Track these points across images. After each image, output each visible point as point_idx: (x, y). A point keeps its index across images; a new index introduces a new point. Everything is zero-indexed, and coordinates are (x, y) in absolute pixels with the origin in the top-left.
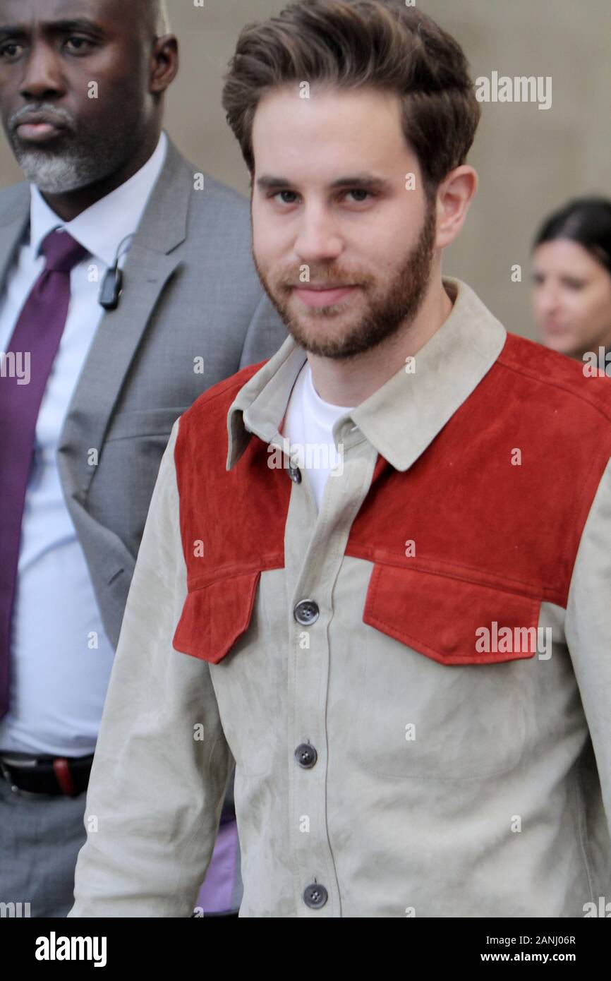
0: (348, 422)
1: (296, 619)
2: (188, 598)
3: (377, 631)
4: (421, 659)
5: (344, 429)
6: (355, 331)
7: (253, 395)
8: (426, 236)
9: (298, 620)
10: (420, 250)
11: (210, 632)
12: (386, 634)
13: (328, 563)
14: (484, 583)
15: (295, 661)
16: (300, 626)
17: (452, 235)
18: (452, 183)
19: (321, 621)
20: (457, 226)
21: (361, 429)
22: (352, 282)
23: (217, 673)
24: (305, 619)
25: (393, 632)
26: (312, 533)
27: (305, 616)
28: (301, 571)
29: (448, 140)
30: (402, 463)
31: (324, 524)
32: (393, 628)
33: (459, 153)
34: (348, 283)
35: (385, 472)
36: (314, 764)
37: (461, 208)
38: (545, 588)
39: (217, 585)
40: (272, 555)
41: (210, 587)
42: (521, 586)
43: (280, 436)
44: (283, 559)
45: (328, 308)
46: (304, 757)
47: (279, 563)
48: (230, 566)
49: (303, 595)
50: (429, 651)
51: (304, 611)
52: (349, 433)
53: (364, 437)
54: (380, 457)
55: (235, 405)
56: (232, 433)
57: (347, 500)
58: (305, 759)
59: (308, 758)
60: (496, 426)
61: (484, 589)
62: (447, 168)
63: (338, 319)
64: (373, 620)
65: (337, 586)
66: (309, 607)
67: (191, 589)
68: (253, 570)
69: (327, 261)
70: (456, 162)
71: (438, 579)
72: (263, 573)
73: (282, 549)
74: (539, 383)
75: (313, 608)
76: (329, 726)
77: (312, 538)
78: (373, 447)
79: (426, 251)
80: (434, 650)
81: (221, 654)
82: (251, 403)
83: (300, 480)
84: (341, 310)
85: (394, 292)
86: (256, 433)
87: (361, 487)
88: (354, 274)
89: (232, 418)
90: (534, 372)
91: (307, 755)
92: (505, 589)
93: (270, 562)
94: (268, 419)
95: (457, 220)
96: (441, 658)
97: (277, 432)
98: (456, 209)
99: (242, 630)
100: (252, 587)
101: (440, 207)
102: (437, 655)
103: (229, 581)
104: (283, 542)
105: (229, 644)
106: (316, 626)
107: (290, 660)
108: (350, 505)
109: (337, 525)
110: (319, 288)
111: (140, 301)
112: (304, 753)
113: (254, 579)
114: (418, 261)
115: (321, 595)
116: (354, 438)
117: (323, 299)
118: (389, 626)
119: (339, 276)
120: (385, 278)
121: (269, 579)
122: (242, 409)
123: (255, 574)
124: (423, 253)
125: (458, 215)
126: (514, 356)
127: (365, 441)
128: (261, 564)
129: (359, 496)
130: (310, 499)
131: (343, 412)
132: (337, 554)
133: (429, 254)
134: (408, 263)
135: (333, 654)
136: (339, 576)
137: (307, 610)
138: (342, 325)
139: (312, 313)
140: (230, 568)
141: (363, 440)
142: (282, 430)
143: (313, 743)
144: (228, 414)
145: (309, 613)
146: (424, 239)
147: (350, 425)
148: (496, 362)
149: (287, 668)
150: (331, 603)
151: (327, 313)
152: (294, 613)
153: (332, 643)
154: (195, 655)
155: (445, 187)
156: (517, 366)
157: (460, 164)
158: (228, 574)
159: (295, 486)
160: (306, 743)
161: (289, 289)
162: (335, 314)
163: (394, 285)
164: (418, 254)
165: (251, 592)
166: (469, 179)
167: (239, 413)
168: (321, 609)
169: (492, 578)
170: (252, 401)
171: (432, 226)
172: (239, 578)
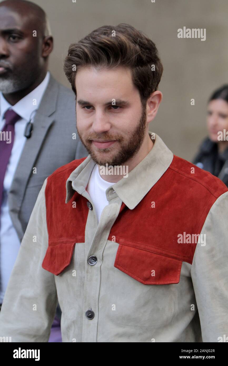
0: (111, 189)
1: (88, 263)
2: (48, 248)
3: (119, 270)
4: (135, 281)
5: (110, 192)
6: (116, 157)
7: (76, 175)
8: (143, 120)
9: (89, 263)
10: (140, 126)
11: (55, 263)
12: (123, 271)
13: (101, 242)
14: (161, 254)
15: (87, 278)
16: (90, 266)
17: (153, 117)
18: (153, 98)
19: (98, 264)
20: (154, 114)
21: (117, 192)
22: (115, 139)
23: (57, 278)
24: (91, 263)
25: (125, 271)
26: (96, 230)
27: (92, 262)
28: (91, 244)
29: (150, 83)
30: (131, 206)
31: (101, 228)
32: (125, 269)
33: (155, 86)
34: (113, 140)
35: (124, 209)
36: (93, 318)
37: (156, 107)
38: (184, 257)
39: (58, 246)
40: (80, 237)
41: (56, 246)
42: (175, 256)
43: (86, 192)
44: (84, 239)
45: (106, 149)
46: (89, 315)
47: (83, 241)
48: (64, 239)
49: (91, 254)
50: (139, 279)
51: (92, 260)
52: (112, 193)
53: (117, 195)
54: (123, 203)
55: (69, 179)
56: (68, 189)
57: (109, 219)
58: (89, 316)
59: (90, 315)
60: (168, 194)
61: (161, 256)
62: (150, 92)
63: (109, 153)
64: (118, 266)
65: (104, 251)
66: (94, 258)
67: (50, 245)
68: (73, 242)
69: (105, 133)
70: (154, 90)
71: (143, 251)
72: (76, 244)
73: (84, 235)
74: (185, 177)
75: (95, 259)
76: (100, 304)
77: (96, 232)
78: (120, 199)
79: (143, 126)
80: (141, 279)
81: (59, 272)
82: (76, 178)
83: (92, 209)
84: (111, 150)
85: (131, 143)
86: (76, 190)
87: (115, 215)
88: (115, 137)
89: (68, 184)
90: (183, 173)
91: (90, 314)
92: (169, 257)
93: (79, 240)
94: (82, 185)
95: (155, 111)
96: (143, 282)
97: (85, 190)
98: (154, 107)
99: (67, 265)
100: (72, 248)
101: (148, 107)
102: (142, 281)
103: (63, 245)
104: (85, 233)
105: (62, 269)
106: (96, 266)
107: (85, 279)
108: (110, 221)
109: (105, 228)
110: (102, 142)
111: (39, 135)
112: (89, 313)
113: (73, 246)
114: (140, 130)
115: (98, 254)
116: (113, 195)
117: (103, 146)
118: (124, 269)
119: (110, 138)
120: (127, 138)
121: (79, 247)
122: (71, 181)
123: (74, 244)
124: (142, 127)
125: (155, 109)
126: (176, 166)
127: (118, 196)
128: (76, 240)
129: (114, 218)
130: (96, 217)
131: (110, 184)
132: (105, 239)
133: (144, 127)
134: (136, 132)
135: (102, 277)
136: (106, 247)
137: (93, 259)
138: (111, 155)
139: (100, 151)
140: (64, 240)
141: (117, 196)
142: (87, 189)
143: (93, 310)
144: (66, 182)
145: (93, 261)
146: (142, 121)
147: (112, 190)
148: (169, 168)
149: (84, 280)
150: (102, 258)
151: (105, 151)
152: (88, 260)
153: (102, 272)
154: (49, 271)
155: (150, 99)
156: (177, 170)
157: (156, 90)
158: (63, 242)
159: (90, 211)
160: (90, 310)
161: (90, 141)
162: (109, 151)
163: (130, 140)
164: (139, 128)
165: (71, 251)
166: (159, 96)
167: (70, 182)
168: (98, 260)
169: (164, 252)
170: (76, 177)
171: (145, 116)
172: (67, 244)
